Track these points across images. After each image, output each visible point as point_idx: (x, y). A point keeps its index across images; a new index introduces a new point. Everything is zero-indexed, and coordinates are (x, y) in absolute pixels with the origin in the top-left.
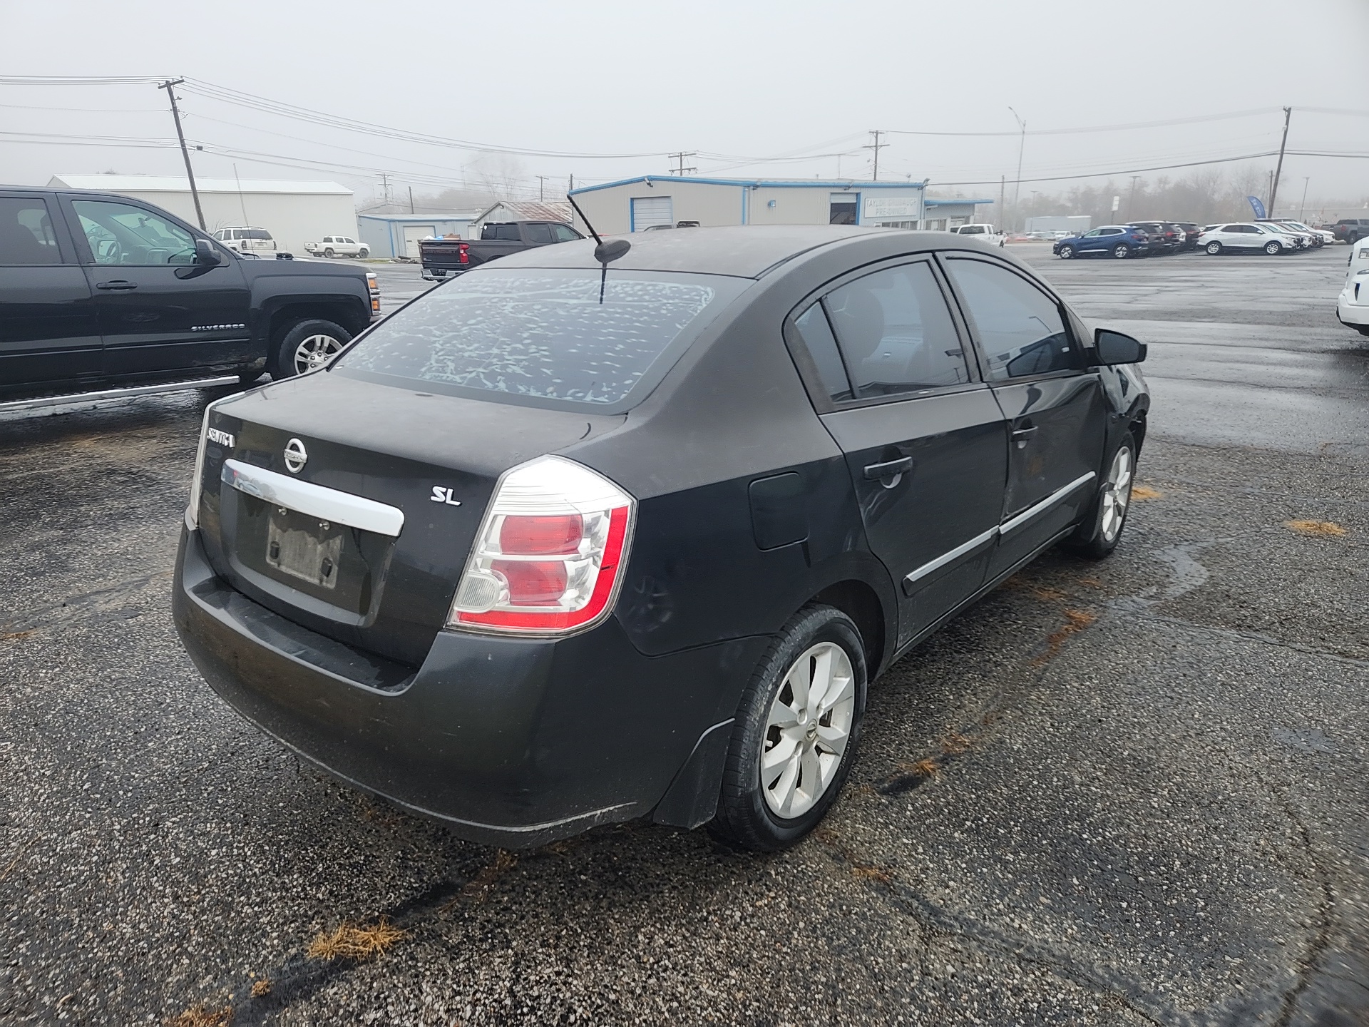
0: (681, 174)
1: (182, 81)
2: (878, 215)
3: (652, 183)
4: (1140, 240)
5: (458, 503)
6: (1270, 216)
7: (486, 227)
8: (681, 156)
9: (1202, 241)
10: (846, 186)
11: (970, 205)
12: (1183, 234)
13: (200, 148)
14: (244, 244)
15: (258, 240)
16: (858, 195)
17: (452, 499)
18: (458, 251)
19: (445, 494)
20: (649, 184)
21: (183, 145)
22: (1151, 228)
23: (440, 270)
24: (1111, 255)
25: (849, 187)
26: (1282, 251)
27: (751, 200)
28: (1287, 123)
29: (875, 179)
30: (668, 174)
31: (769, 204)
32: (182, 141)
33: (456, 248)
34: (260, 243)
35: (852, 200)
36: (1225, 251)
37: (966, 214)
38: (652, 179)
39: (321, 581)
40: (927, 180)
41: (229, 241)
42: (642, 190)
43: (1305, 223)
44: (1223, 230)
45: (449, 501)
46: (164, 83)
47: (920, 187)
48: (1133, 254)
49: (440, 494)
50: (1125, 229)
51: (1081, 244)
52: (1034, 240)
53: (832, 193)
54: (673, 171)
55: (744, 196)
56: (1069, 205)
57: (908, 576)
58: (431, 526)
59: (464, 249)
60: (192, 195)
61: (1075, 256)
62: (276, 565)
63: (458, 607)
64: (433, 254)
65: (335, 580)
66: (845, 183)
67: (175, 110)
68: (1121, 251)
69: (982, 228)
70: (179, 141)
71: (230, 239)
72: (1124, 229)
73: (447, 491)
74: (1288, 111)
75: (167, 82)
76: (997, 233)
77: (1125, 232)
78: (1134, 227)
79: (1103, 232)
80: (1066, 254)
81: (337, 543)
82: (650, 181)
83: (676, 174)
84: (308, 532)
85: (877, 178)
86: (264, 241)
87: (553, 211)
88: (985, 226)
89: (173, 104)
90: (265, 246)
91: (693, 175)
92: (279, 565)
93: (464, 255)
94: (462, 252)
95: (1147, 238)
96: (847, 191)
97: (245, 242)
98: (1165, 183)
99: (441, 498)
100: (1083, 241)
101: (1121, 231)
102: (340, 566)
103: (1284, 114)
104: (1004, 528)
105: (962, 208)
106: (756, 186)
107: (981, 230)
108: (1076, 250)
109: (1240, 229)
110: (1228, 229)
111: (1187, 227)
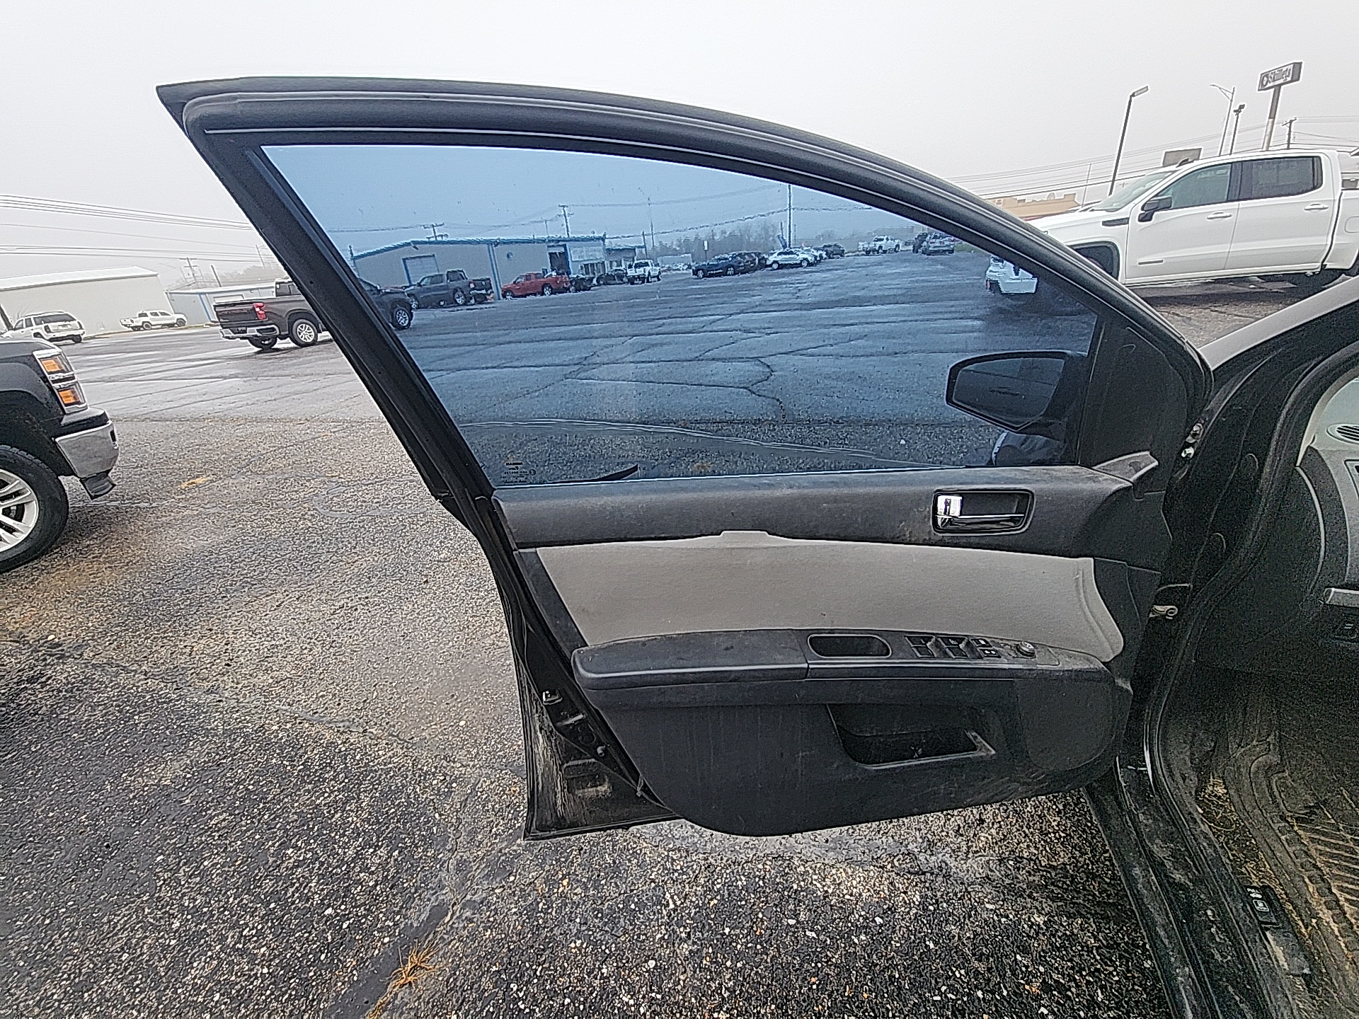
0: (437, 239)
2: (580, 259)
3: (417, 246)
4: (740, 263)
6: (790, 246)
7: (278, 286)
9: (769, 262)
10: (557, 241)
11: (633, 250)
12: (757, 258)
14: (47, 329)
18: (254, 309)
20: (415, 247)
22: (741, 256)
23: (240, 329)
24: (725, 273)
25: (559, 241)
26: (810, 264)
27: (495, 253)
31: (508, 256)
33: (250, 307)
34: (63, 326)
35: (562, 250)
36: (781, 267)
37: (632, 255)
38: (416, 243)
40: (605, 235)
41: (31, 328)
42: (410, 252)
44: (778, 255)
47: (602, 239)
48: (737, 272)
50: (731, 257)
51: (707, 269)
52: (667, 270)
55: (489, 251)
56: (678, 248)
59: (260, 307)
61: (706, 276)
64: (228, 314)
68: (731, 271)
71: (32, 325)
72: (729, 257)
76: (656, 266)
77: (730, 259)
78: (734, 256)
80: (701, 276)
82: (415, 245)
86: (67, 323)
88: (649, 262)
93: (261, 312)
94: (257, 310)
95: (743, 262)
96: (558, 244)
97: (47, 326)
100: (708, 267)
101: (728, 259)
105: (629, 252)
106: (496, 243)
107: (647, 264)
108: (707, 272)
109: (786, 253)
110: (780, 254)
111: (758, 254)
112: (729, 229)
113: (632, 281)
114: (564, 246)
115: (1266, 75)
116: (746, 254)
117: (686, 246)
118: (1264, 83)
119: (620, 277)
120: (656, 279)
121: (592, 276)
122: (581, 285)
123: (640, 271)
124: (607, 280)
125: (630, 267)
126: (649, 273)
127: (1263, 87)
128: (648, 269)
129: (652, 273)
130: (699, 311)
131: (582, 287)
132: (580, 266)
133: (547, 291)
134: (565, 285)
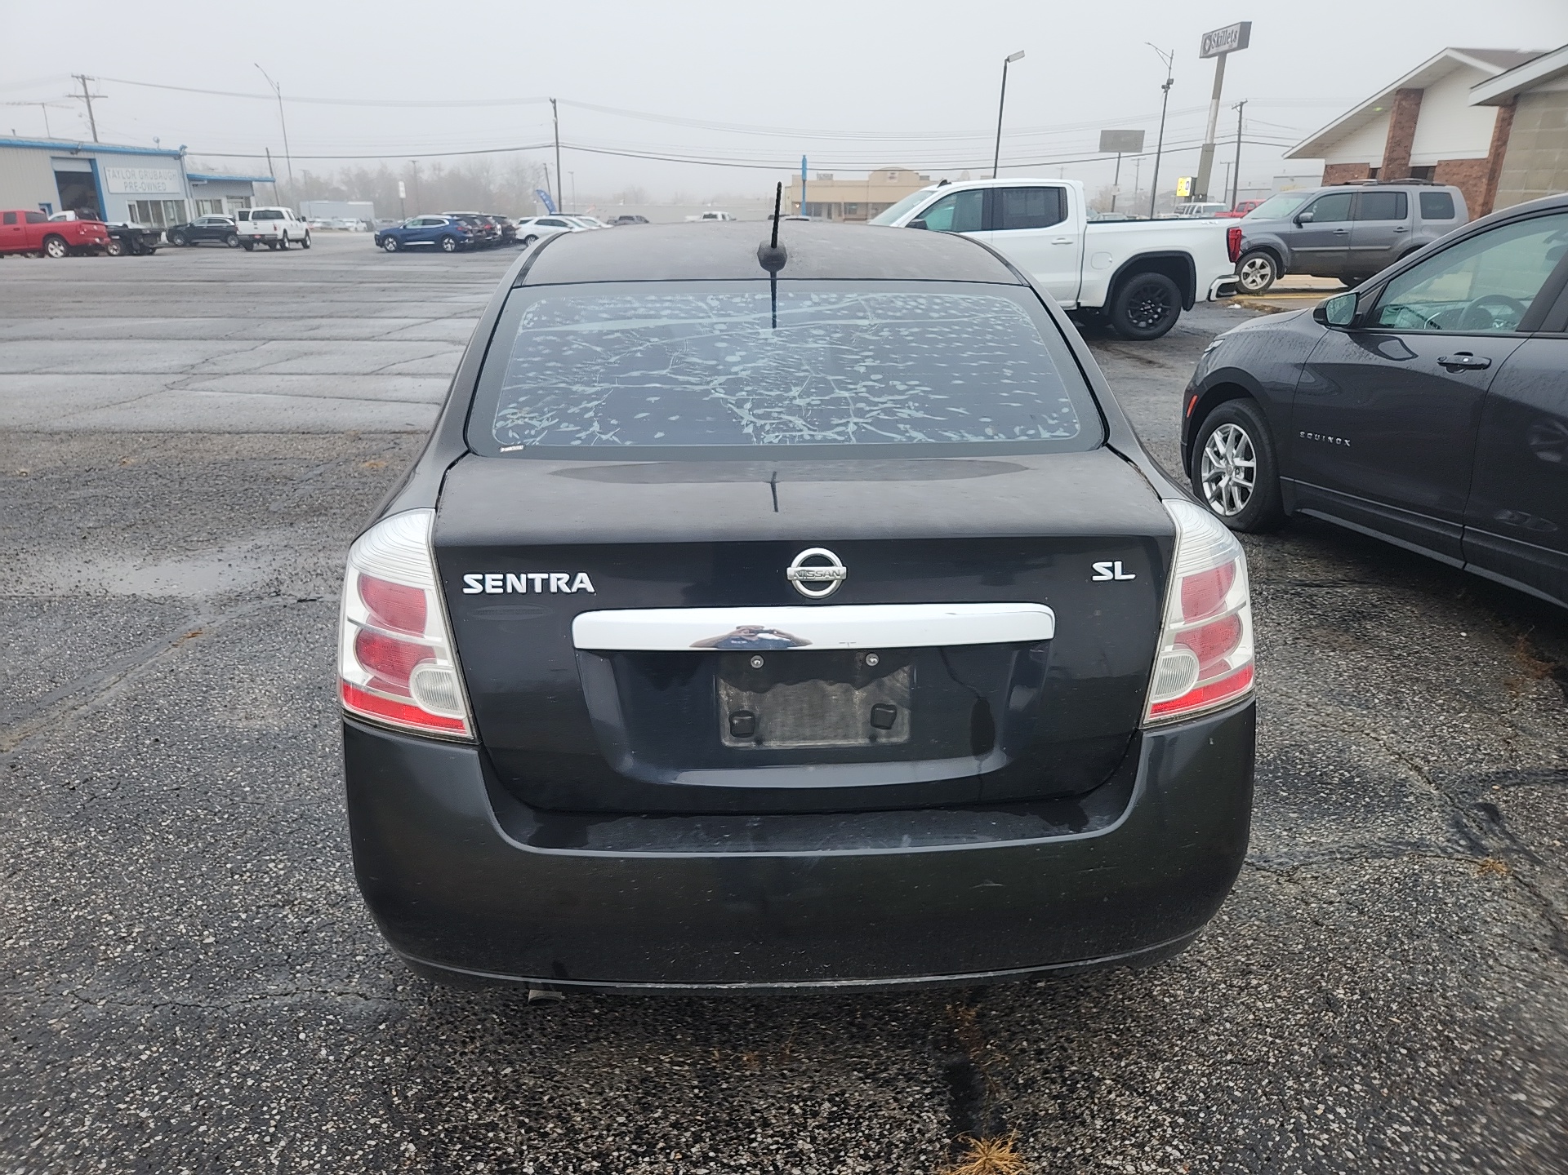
2: (128, 190)
4: (465, 233)
5: (1132, 576)
6: (560, 210)
9: (520, 236)
10: (73, 149)
11: (246, 183)
12: (499, 226)
17: (1123, 574)
19: (1112, 569)
22: (470, 220)
24: (438, 248)
25: (77, 151)
28: (556, 116)
35: (85, 168)
37: (245, 194)
39: (873, 738)
40: (184, 147)
43: (598, 217)
44: (537, 223)
45: (1119, 576)
47: (177, 156)
48: (460, 248)
49: (1105, 570)
50: (448, 220)
51: (403, 235)
52: (322, 228)
53: (53, 158)
56: (344, 188)
58: (1098, 613)
61: (401, 248)
62: (753, 744)
63: (1154, 698)
65: (906, 728)
66: (70, 144)
68: (449, 244)
69: (279, 212)
72: (446, 218)
73: (1113, 565)
74: (554, 102)
76: (298, 220)
77: (447, 223)
78: (455, 218)
79: (425, 222)
80: (391, 247)
81: (901, 679)
84: (825, 679)
88: (283, 210)
92: (759, 741)
95: (471, 231)
96: (75, 156)
98: (440, 170)
99: (1108, 576)
100: (405, 232)
101: (443, 222)
102: (914, 708)
103: (552, 105)
105: (239, 186)
107: (279, 216)
108: (401, 241)
109: (552, 223)
110: (539, 223)
111: (501, 220)
112: (448, 164)
113: (248, 244)
114: (92, 162)
115: (1208, 37)
116: (478, 217)
117: (363, 186)
118: (1207, 48)
119: (221, 236)
120: (300, 245)
121: (155, 226)
122: (134, 243)
123: (265, 228)
124: (191, 237)
125: (244, 217)
126: (285, 231)
127: (1205, 54)
128: (281, 224)
129: (291, 234)
130: (382, 310)
131: (136, 246)
132: (127, 203)
133: (56, 249)
134: (97, 240)
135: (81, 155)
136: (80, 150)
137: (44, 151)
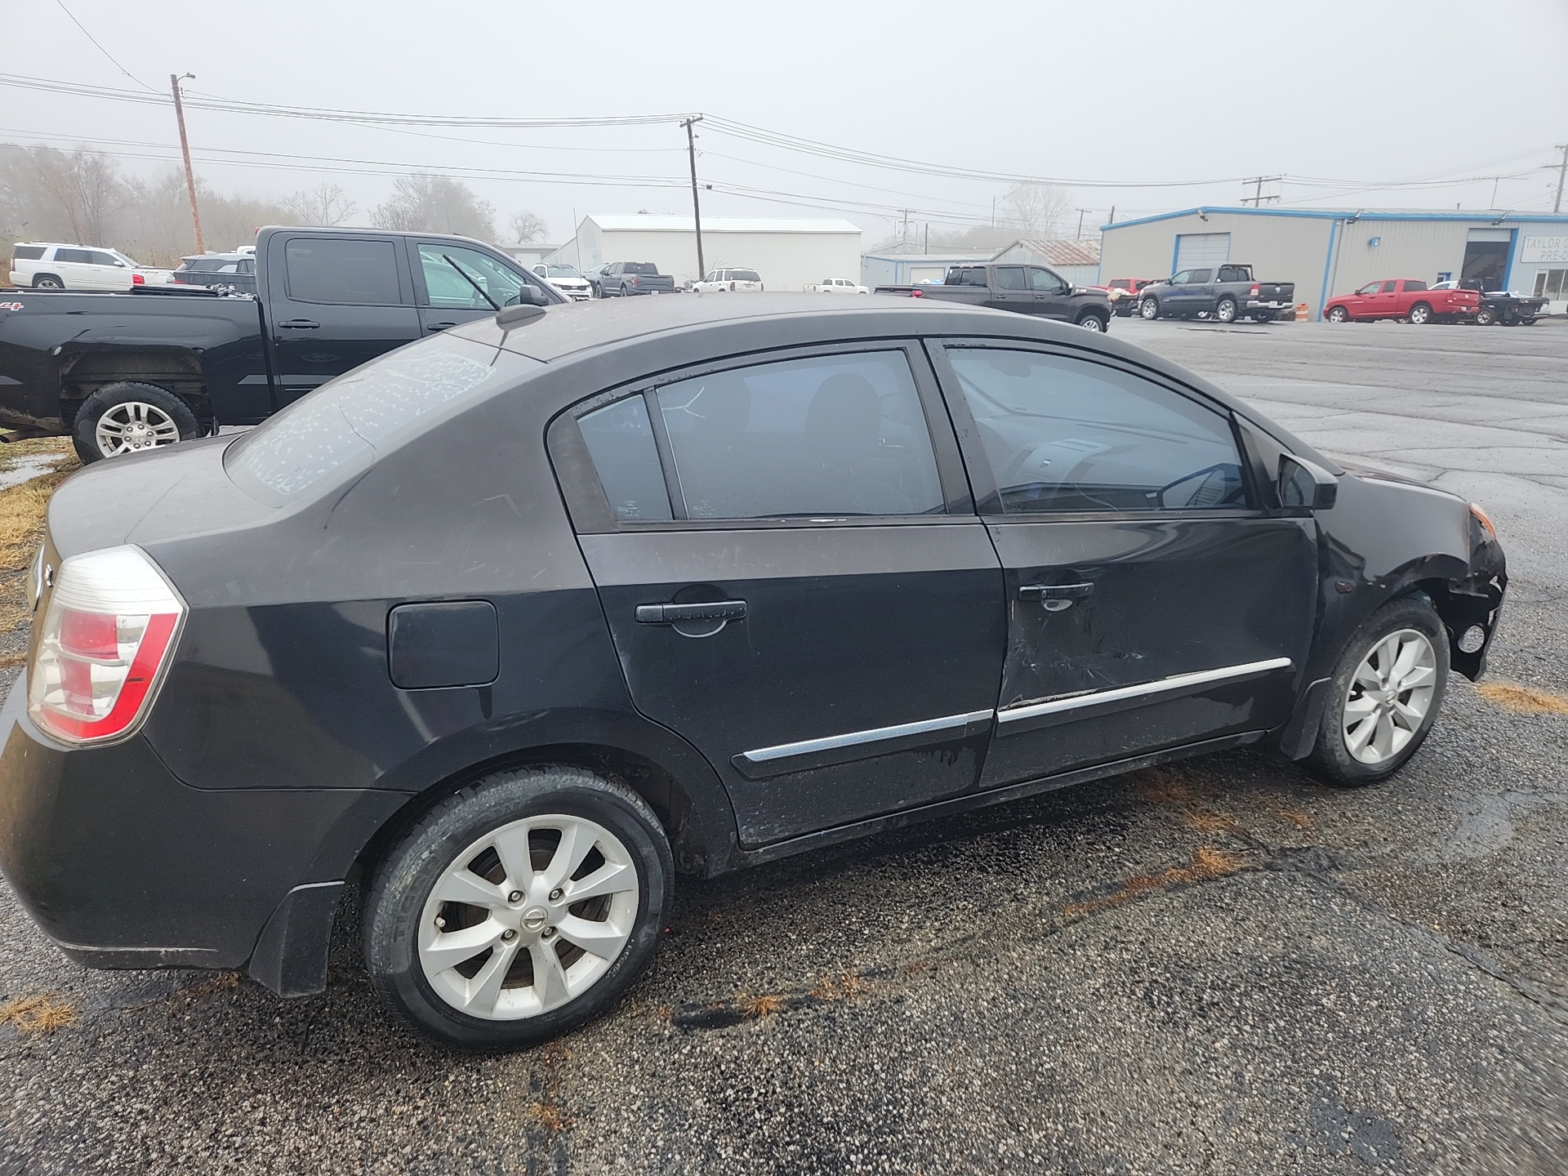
0: (1257, 205)
1: (702, 118)
2: (1544, 259)
3: (1207, 216)
7: (951, 271)
8: (1260, 181)
10: (1496, 220)
13: (709, 187)
15: (747, 282)
16: (1514, 232)
20: (1203, 217)
21: (695, 184)
25: (1501, 221)
27: (1343, 236)
29: (1556, 210)
30: (1239, 205)
31: (1370, 243)
32: (694, 180)
34: (748, 285)
35: (1504, 238)
38: (1207, 210)
41: (719, 282)
42: (1194, 225)
46: (685, 121)
53: (1473, 229)
54: (1246, 200)
55: (1333, 232)
57: (746, 754)
60: (695, 235)
66: (1496, 214)
67: (691, 148)
70: (691, 181)
71: (721, 280)
75: (688, 120)
82: (1205, 213)
83: (1251, 205)
85: (1560, 209)
86: (752, 283)
87: (1081, 250)
89: (691, 142)
90: (752, 288)
91: (1273, 205)
96: (1496, 227)
97: (733, 283)
104: (1004, 716)
106: (1353, 219)
122: (1506, 313)
131: (1508, 316)
132: (1537, 272)
133: (1419, 316)
134: (1464, 309)
135: (1502, 226)
136: (1503, 221)
137: (1464, 223)
